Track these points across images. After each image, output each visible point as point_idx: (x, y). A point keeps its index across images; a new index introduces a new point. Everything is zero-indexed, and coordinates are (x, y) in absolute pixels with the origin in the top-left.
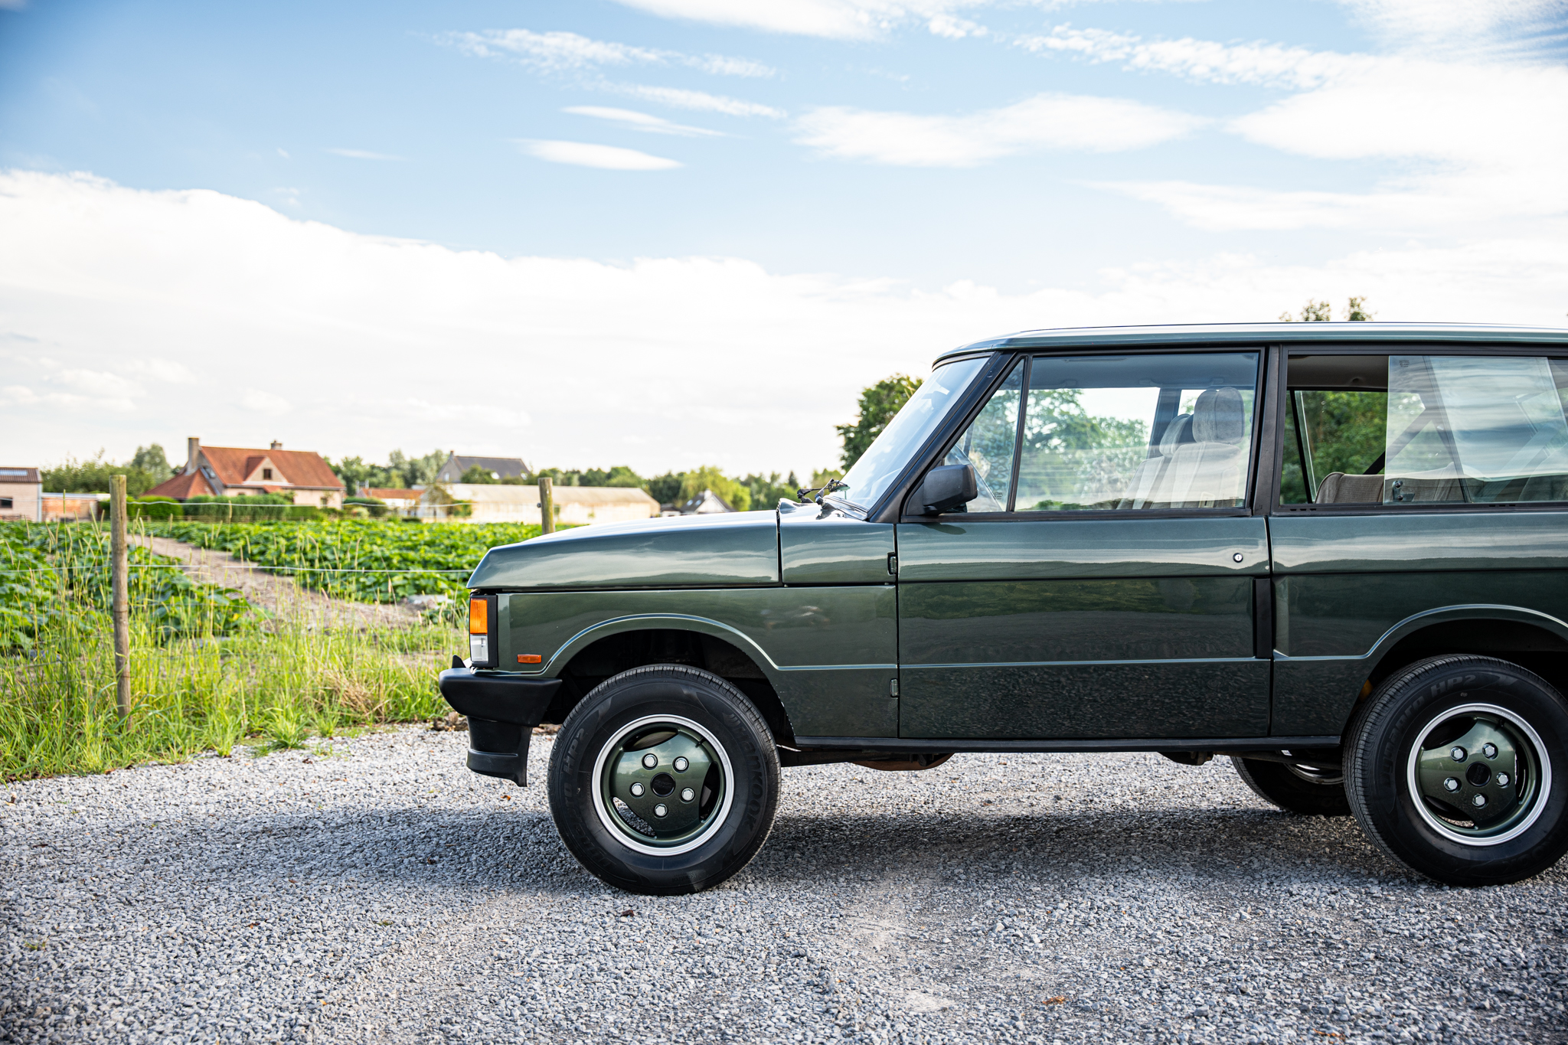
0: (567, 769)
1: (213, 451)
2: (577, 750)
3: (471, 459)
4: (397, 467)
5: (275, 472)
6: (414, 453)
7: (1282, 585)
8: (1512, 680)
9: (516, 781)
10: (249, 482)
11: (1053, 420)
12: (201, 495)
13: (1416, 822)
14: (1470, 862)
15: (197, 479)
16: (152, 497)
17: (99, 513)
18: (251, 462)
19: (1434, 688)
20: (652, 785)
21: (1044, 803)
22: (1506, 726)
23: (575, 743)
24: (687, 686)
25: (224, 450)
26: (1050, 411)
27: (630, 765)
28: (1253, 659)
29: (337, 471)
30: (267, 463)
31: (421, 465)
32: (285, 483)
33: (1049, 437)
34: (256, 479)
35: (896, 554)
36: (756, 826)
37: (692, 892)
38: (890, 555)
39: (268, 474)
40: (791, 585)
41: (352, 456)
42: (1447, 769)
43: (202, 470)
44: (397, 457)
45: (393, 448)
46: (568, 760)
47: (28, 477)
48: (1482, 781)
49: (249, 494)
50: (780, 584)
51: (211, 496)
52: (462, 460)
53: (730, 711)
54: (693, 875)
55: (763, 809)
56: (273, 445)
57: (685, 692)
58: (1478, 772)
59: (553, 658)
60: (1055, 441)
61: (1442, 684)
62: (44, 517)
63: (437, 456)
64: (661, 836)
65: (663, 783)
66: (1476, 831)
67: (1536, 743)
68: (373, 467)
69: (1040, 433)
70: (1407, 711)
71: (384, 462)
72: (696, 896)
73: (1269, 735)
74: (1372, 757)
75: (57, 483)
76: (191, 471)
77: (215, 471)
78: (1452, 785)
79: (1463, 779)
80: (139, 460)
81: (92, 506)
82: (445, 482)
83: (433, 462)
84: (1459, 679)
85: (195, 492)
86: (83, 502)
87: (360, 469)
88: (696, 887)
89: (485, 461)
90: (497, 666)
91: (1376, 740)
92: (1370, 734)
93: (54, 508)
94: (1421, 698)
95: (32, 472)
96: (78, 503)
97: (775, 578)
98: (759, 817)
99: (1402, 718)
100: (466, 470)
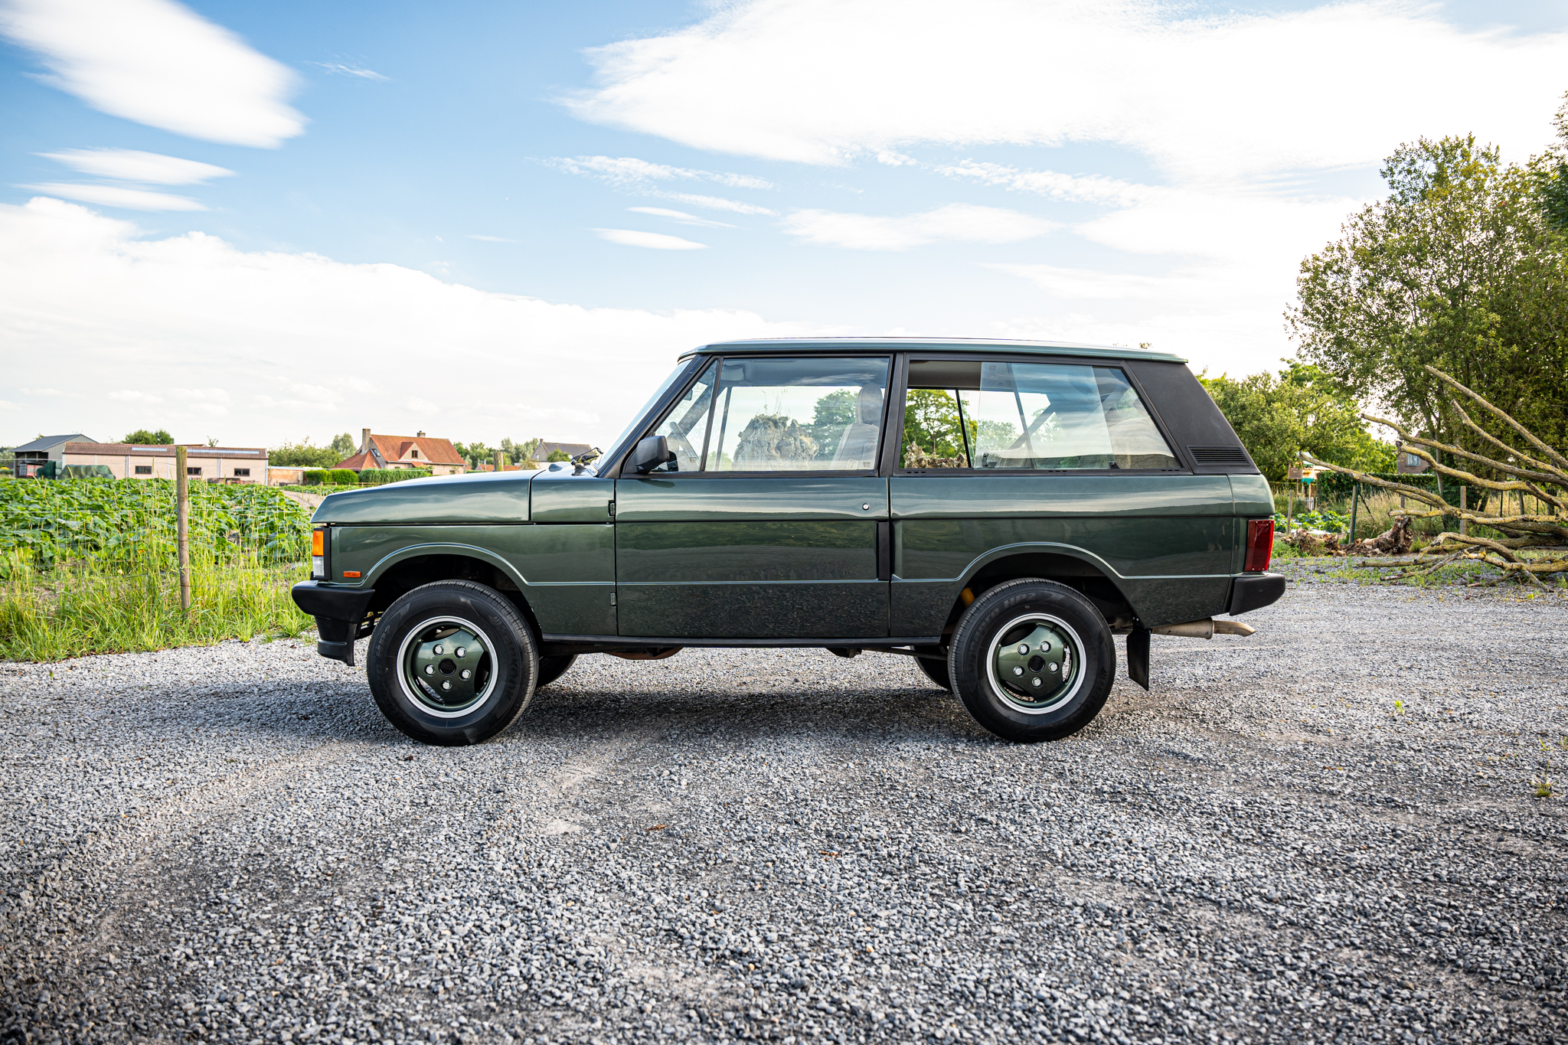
0: (378, 654)
1: (379, 438)
2: (385, 640)
3: (555, 445)
4: (506, 450)
5: (420, 453)
6: (518, 440)
7: (899, 527)
8: (1061, 597)
9: (346, 661)
10: (402, 460)
11: (948, 422)
12: (370, 468)
13: (991, 698)
14: (1028, 726)
15: (368, 457)
16: (339, 469)
17: (304, 479)
18: (405, 445)
19: (1006, 602)
20: (440, 666)
21: (786, 684)
22: (1058, 629)
23: (384, 635)
24: (463, 595)
25: (386, 437)
26: (946, 416)
27: (426, 652)
28: (876, 581)
29: (466, 453)
30: (414, 447)
31: (523, 449)
32: (426, 460)
33: (945, 434)
34: (407, 457)
35: (614, 501)
36: (513, 698)
37: (469, 745)
38: (610, 502)
39: (415, 454)
40: (538, 523)
41: (477, 443)
42: (1014, 660)
43: (372, 451)
44: (506, 443)
45: (504, 437)
46: (379, 648)
47: (259, 455)
48: (1038, 669)
49: (403, 468)
50: (530, 522)
51: (377, 469)
52: (548, 445)
53: (494, 615)
54: (468, 732)
55: (518, 686)
56: (419, 434)
57: (463, 600)
58: (1037, 663)
59: (369, 573)
60: (949, 438)
61: (1012, 599)
62: (269, 482)
63: (534, 442)
64: (447, 704)
65: (447, 666)
66: (1036, 704)
67: (1077, 642)
68: (490, 450)
69: (939, 432)
70: (987, 619)
71: (497, 446)
72: (471, 747)
73: (889, 636)
74: (962, 652)
75: (280, 460)
76: (364, 452)
77: (381, 452)
78: (1018, 671)
79: (1026, 668)
80: (336, 445)
81: (300, 475)
82: (535, 461)
83: (531, 447)
84: (1024, 596)
85: (367, 466)
86: (295, 472)
87: (482, 452)
88: (471, 741)
89: (564, 446)
90: (331, 579)
91: (965, 640)
92: (962, 634)
93: (276, 477)
94: (997, 610)
95: (263, 451)
96: (291, 473)
97: (525, 518)
98: (516, 692)
99: (984, 624)
100: (551, 453)
